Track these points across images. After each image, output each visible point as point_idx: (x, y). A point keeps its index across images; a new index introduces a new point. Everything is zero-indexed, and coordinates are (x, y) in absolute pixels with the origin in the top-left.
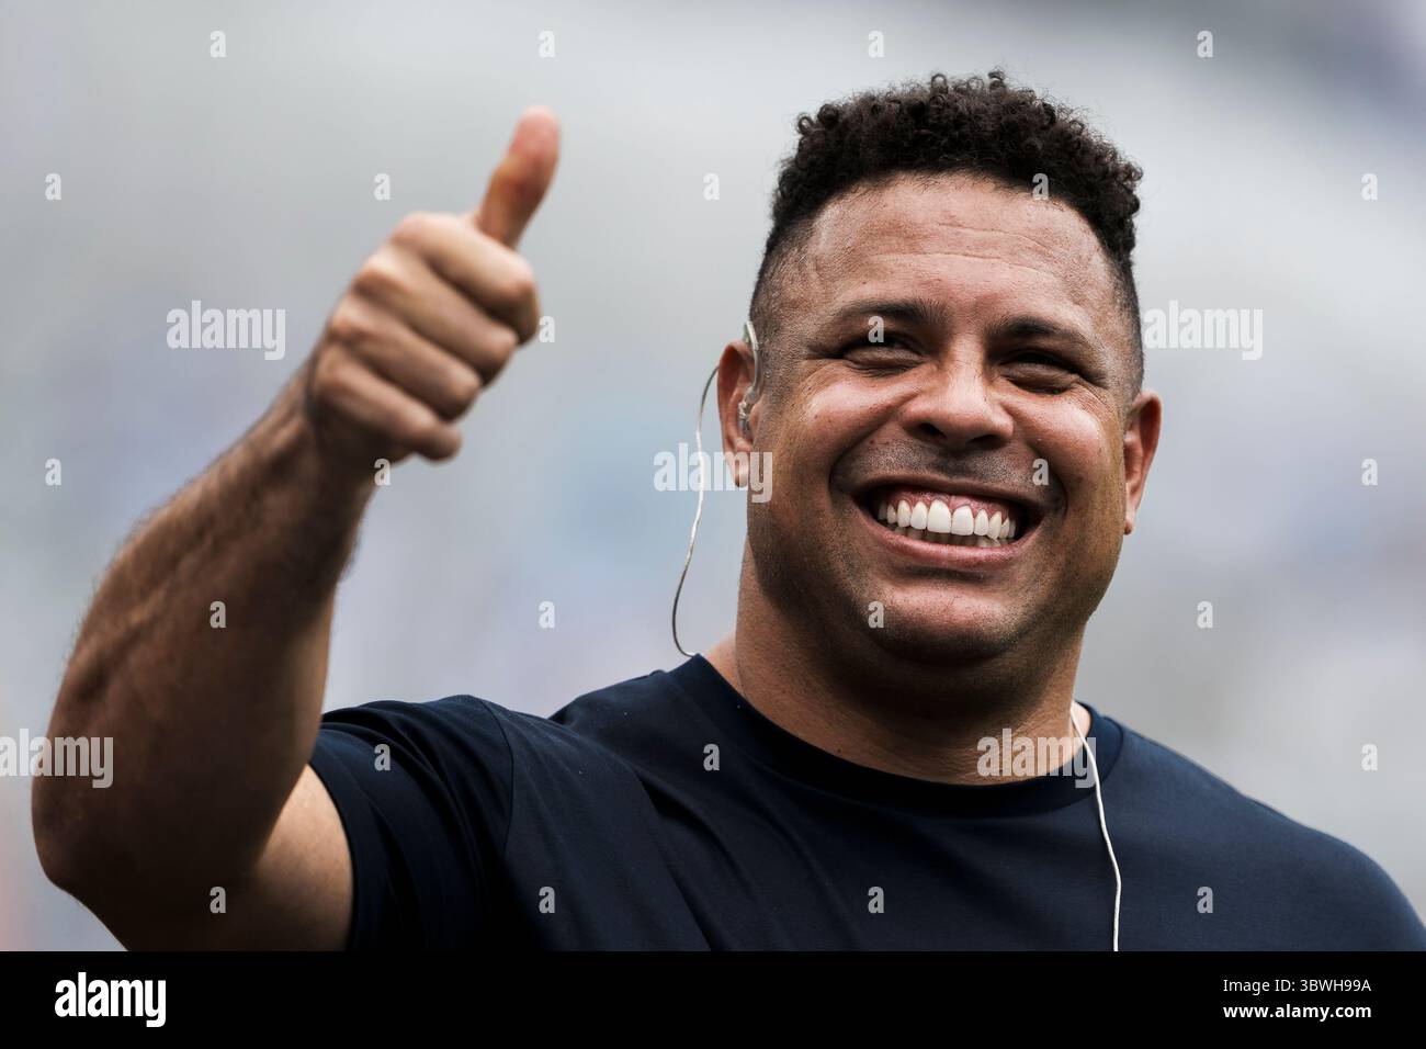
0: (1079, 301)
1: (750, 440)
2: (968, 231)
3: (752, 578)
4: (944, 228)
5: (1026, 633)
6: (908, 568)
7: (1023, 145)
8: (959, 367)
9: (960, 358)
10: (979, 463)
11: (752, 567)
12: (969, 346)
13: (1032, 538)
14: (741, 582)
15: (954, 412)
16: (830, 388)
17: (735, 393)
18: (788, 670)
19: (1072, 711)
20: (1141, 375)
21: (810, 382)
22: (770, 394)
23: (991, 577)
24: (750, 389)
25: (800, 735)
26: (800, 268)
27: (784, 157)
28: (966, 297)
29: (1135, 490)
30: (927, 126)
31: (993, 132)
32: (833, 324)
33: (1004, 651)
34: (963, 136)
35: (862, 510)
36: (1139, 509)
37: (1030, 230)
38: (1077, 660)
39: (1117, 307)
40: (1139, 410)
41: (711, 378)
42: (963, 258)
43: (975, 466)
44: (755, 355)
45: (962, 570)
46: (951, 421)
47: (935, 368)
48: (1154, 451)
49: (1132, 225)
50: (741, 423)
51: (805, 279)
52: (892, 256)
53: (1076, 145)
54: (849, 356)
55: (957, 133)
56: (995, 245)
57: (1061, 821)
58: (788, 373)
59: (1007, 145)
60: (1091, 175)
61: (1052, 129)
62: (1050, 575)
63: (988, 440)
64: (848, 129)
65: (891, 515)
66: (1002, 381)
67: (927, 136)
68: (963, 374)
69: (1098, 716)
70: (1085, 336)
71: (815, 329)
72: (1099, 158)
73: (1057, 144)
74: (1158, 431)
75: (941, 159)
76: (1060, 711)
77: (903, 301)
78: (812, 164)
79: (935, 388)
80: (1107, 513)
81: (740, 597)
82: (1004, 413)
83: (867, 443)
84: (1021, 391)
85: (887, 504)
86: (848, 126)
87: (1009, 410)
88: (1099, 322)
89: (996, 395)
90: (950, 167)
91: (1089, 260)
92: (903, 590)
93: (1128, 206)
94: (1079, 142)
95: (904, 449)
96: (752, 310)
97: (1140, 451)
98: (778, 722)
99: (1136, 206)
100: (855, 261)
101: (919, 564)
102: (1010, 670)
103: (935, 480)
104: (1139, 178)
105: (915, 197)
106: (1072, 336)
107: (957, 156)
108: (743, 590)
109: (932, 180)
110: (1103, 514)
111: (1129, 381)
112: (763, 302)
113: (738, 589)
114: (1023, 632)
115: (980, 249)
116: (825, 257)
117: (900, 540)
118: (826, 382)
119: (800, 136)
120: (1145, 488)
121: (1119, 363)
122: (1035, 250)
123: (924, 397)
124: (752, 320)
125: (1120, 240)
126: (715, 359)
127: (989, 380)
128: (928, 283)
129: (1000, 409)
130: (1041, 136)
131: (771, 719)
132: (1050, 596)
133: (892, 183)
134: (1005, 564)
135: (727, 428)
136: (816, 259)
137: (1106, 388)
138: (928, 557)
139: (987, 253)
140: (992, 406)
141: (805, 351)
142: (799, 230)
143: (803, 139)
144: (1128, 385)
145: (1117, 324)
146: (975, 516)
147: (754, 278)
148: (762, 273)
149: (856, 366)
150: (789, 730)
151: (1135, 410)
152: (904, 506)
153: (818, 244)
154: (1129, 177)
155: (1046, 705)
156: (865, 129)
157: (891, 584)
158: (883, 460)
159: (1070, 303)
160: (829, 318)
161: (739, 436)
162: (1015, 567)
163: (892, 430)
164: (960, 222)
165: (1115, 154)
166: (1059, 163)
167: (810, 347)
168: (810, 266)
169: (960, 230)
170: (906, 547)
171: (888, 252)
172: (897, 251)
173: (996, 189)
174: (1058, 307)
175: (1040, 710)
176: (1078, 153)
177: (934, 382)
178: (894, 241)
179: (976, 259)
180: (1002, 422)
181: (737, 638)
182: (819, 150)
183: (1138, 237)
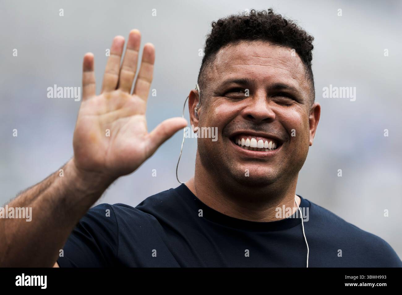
0: (295, 78)
1: (198, 119)
2: (261, 58)
3: (199, 160)
4: (254, 57)
5: (280, 177)
6: (245, 158)
7: (278, 32)
8: (259, 98)
9: (259, 95)
10: (265, 127)
11: (199, 157)
12: (262, 92)
13: (280, 149)
14: (196, 161)
15: (257, 112)
16: (220, 106)
17: (194, 105)
18: (210, 188)
19: (295, 198)
20: (314, 99)
21: (214, 104)
22: (203, 107)
23: (268, 160)
24: (198, 104)
25: (213, 208)
26: (212, 69)
27: (208, 34)
28: (261, 78)
29: (313, 132)
30: (250, 27)
31: (269, 28)
32: (222, 86)
33: (273, 182)
34: (260, 29)
35: (232, 142)
36: (314, 138)
37: (280, 57)
38: (296, 184)
39: (307, 79)
40: (313, 109)
41: (187, 100)
42: (260, 66)
43: (264, 128)
44: (199, 94)
45: (260, 158)
46: (256, 114)
47: (252, 98)
48: (318, 121)
49: (311, 54)
50: (195, 114)
51: (213, 72)
52: (239, 65)
53: (294, 31)
54: (226, 96)
55: (258, 28)
56: (269, 62)
57: (291, 232)
58: (208, 100)
59: (273, 32)
60: (299, 40)
61: (286, 27)
62: (286, 160)
63: (268, 120)
64: (226, 27)
65: (239, 142)
66: (272, 102)
67: (249, 29)
68: (260, 100)
69: (303, 199)
70: (297, 89)
71: (216, 87)
72: (301, 35)
73: (288, 31)
74: (320, 115)
75: (253, 37)
76: (291, 199)
77: (242, 79)
78: (216, 37)
79: (252, 105)
80: (303, 142)
81: (196, 166)
82: (273, 112)
83: (232, 122)
84: (278, 105)
85: (238, 139)
86: (226, 26)
87: (274, 111)
88: (301, 84)
89: (270, 107)
90: (256, 38)
91: (298, 65)
92: (243, 165)
93: (310, 48)
94: (294, 30)
95: (243, 123)
96: (198, 80)
97: (314, 121)
98: (207, 204)
99: (312, 48)
100: (228, 67)
101: (247, 157)
102: (275, 188)
103: (252, 132)
104: (313, 40)
105: (245, 48)
106: (293, 89)
107: (258, 35)
108: (196, 164)
109: (251, 43)
110: (302, 142)
111: (310, 101)
112: (201, 78)
113: (195, 163)
114: (279, 177)
115: (265, 63)
116: (219, 66)
117: (242, 150)
118: (219, 104)
119: (212, 28)
120: (316, 132)
121: (307, 96)
122: (282, 63)
123: (248, 107)
124: (198, 83)
125: (307, 59)
126: (188, 94)
127: (268, 101)
128: (250, 73)
129: (271, 111)
130: (283, 29)
131: (205, 203)
132: (286, 167)
133: (239, 43)
134: (273, 156)
135: (191, 115)
136: (216, 66)
137: (303, 104)
138: (251, 155)
139: (267, 64)
140: (269, 110)
141: (213, 94)
142: (211, 57)
143: (213, 29)
144: (310, 102)
145: (307, 84)
146: (264, 142)
147: (199, 70)
148: (201, 69)
149: (229, 98)
150: (209, 206)
151: (312, 109)
152: (243, 140)
153: (217, 61)
154: (310, 40)
155: (287, 198)
156: (231, 27)
157: (240, 163)
158: (237, 126)
159: (292, 79)
160: (220, 84)
161: (195, 118)
162: (275, 157)
163: (239, 117)
164: (259, 55)
165: (305, 33)
166: (289, 37)
167: (215, 93)
168: (215, 68)
169: (259, 58)
170: (244, 152)
171: (238, 64)
172: (240, 64)
173: (270, 45)
174: (289, 80)
175: (285, 199)
176: (294, 34)
177: (252, 103)
178: (239, 61)
179: (264, 66)
180: (272, 114)
181: (195, 178)
182: (218, 33)
183: (313, 57)
